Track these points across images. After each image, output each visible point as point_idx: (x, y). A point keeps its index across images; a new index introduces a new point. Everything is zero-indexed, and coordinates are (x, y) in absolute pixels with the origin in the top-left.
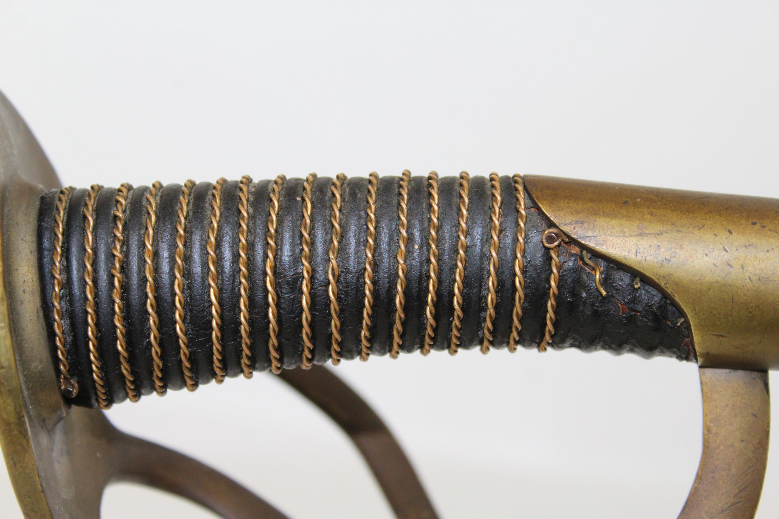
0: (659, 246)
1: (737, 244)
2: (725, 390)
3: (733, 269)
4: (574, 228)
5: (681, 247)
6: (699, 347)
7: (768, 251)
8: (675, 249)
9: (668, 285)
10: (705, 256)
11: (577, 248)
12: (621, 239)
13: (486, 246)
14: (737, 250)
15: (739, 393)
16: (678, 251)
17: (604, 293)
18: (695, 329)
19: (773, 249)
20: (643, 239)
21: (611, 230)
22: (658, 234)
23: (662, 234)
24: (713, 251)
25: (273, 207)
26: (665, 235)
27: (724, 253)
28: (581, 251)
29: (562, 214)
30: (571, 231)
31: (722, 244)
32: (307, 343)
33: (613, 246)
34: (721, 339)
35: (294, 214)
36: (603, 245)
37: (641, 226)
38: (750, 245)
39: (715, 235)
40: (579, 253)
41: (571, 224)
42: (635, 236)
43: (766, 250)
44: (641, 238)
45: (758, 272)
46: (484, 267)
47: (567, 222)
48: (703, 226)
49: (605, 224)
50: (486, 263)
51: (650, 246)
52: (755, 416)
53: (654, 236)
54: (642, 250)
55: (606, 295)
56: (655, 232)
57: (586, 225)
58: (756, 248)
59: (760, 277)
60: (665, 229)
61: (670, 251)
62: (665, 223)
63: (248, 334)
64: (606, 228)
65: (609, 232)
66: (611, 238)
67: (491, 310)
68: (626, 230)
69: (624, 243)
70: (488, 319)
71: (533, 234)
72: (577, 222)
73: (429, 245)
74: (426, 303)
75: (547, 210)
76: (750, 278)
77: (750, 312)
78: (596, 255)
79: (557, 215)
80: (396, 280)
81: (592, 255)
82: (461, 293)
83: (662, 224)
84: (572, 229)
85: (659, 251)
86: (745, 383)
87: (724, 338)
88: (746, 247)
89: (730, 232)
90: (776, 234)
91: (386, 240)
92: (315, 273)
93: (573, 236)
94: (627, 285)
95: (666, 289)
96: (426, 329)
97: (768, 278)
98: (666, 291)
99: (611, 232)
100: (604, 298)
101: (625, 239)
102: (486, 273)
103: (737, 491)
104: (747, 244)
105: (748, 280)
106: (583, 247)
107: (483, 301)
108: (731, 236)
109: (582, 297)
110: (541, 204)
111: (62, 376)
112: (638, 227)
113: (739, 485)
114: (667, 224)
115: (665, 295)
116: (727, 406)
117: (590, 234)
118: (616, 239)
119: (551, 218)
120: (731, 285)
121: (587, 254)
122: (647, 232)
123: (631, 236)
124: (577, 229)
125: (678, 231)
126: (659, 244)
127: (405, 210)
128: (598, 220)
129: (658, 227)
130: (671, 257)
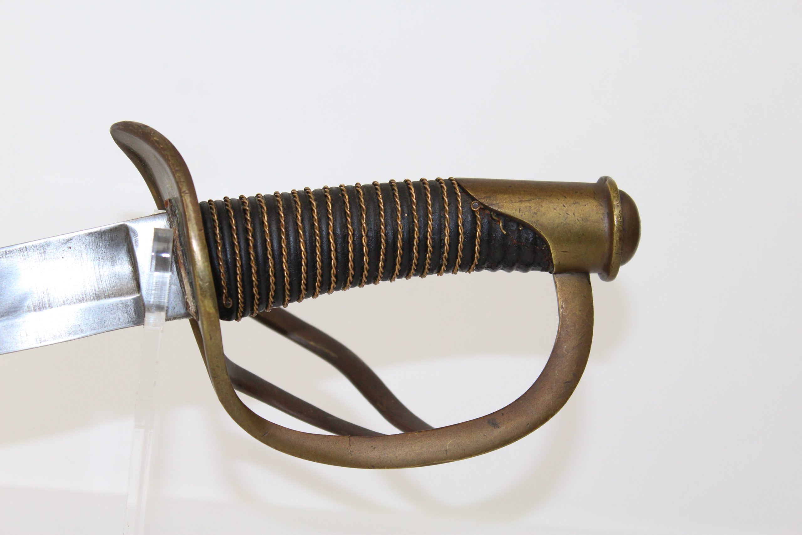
0: (530, 207)
1: (569, 203)
2: (568, 284)
3: (569, 216)
4: (486, 200)
5: (542, 206)
6: (555, 260)
7: (585, 205)
8: (539, 207)
9: (537, 226)
10: (554, 210)
11: (488, 211)
12: (511, 204)
13: (442, 212)
14: (570, 206)
15: (576, 286)
16: (540, 208)
17: (505, 233)
18: (552, 249)
19: (588, 204)
20: (522, 203)
21: (505, 200)
22: (529, 201)
23: (531, 200)
24: (558, 207)
25: (328, 199)
26: (533, 201)
27: (564, 207)
28: (491, 212)
29: (479, 194)
30: (485, 202)
31: (562, 203)
32: (351, 271)
33: (507, 208)
34: (566, 253)
35: (340, 202)
36: (502, 208)
37: (520, 197)
38: (576, 203)
39: (558, 199)
40: (489, 213)
41: (484, 198)
42: (518, 202)
43: (584, 204)
44: (521, 203)
45: (581, 216)
46: (442, 223)
47: (482, 197)
48: (551, 195)
49: (502, 197)
50: (443, 221)
51: (526, 207)
52: (585, 297)
53: (527, 201)
54: (522, 209)
55: (506, 233)
56: (528, 200)
57: (492, 198)
58: (579, 204)
59: (583, 218)
60: (532, 197)
61: (536, 209)
62: (532, 195)
63: (321, 267)
64: (502, 199)
65: (504, 201)
66: (505, 204)
67: (447, 247)
68: (513, 200)
69: (513, 206)
70: (445, 252)
71: (465, 205)
72: (487, 197)
73: (412, 213)
74: (413, 245)
75: (471, 192)
76: (578, 220)
77: (579, 237)
78: (499, 214)
79: (477, 194)
80: (397, 233)
81: (496, 214)
82: (431, 238)
83: (530, 195)
84: (485, 201)
85: (531, 209)
86: (578, 281)
87: (567, 253)
88: (574, 204)
89: (566, 197)
90: (588, 197)
91: (390, 213)
92: (354, 232)
93: (486, 204)
94: (516, 229)
95: (536, 228)
96: (413, 259)
97: (587, 219)
98: (536, 229)
99: (505, 201)
100: (505, 235)
101: (513, 204)
102: (443, 227)
103: (580, 337)
104: (575, 203)
105: (577, 221)
106: (491, 210)
107: (442, 242)
108: (566, 199)
109: (493, 237)
110: (468, 189)
111: (224, 296)
112: (519, 198)
113: (581, 334)
114: (533, 195)
115: (535, 233)
116: (570, 293)
117: (495, 202)
118: (508, 204)
119: (474, 196)
120: (569, 224)
121: (493, 214)
122: (523, 200)
123: (516, 202)
124: (488, 200)
125: (539, 198)
126: (530, 205)
127: (398, 196)
128: (498, 195)
129: (529, 197)
130: (537, 212)
